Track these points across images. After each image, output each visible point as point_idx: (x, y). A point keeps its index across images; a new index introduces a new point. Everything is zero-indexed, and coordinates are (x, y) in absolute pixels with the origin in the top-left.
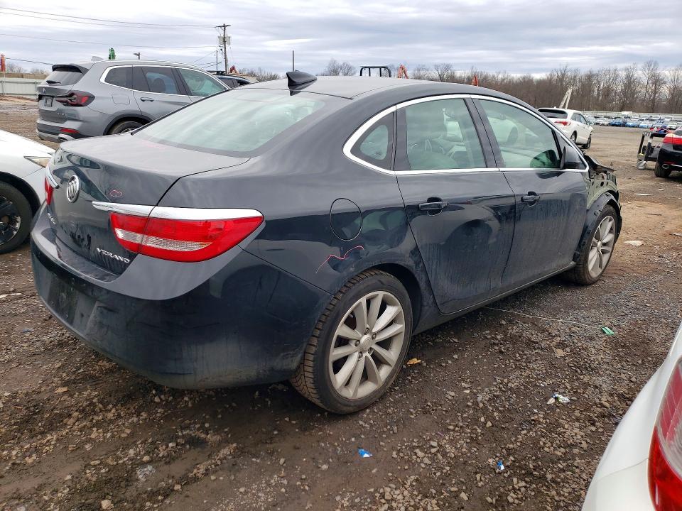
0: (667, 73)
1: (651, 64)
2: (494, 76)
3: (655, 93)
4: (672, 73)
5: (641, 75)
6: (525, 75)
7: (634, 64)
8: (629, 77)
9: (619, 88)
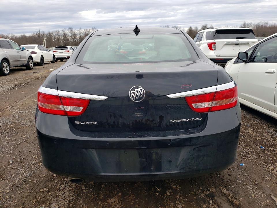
0: (76, 31)
1: (70, 29)
2: (7, 36)
3: (75, 39)
4: (78, 31)
5: (68, 32)
6: (22, 34)
7: (65, 29)
8: (64, 34)
9: (62, 38)
